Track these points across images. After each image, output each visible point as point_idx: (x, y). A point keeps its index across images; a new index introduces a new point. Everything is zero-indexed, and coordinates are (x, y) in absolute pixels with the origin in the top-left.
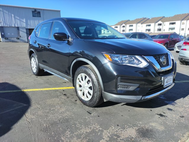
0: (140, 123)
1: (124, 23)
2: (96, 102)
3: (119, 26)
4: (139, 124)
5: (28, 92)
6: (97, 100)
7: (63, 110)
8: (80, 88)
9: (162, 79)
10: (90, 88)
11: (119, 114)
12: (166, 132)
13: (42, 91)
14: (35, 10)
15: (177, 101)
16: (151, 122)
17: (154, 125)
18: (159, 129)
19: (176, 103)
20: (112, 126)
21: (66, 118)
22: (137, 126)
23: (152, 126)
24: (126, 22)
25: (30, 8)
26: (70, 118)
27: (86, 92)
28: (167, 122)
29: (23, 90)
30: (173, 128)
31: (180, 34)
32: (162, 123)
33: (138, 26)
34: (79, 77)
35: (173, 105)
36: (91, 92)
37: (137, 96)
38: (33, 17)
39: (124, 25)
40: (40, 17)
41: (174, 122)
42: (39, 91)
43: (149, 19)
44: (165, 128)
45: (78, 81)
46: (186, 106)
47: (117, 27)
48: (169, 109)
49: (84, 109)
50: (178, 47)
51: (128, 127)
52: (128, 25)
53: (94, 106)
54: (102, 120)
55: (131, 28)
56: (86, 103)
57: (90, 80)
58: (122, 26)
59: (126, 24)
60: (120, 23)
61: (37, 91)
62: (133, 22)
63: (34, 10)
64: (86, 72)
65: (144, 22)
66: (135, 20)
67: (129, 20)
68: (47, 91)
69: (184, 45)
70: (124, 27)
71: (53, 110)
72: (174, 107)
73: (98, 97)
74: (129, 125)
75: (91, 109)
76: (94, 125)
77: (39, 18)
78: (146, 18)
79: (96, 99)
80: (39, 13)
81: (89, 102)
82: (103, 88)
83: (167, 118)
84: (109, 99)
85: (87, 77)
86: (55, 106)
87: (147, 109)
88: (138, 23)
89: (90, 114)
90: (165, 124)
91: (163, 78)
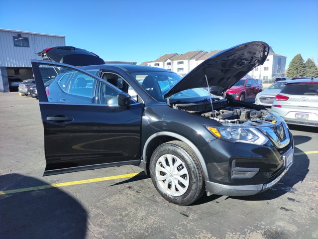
0: (263, 223)
1: (169, 59)
2: (195, 197)
3: (161, 63)
4: (263, 225)
5: (66, 187)
6: (197, 195)
7: (142, 214)
8: (163, 177)
9: (284, 159)
10: (184, 176)
11: (228, 213)
12: (301, 233)
13: (88, 184)
14: (19, 35)
15: (295, 186)
16: (276, 220)
17: (282, 225)
18: (291, 229)
19: (295, 190)
20: (229, 233)
21: (155, 227)
22: (260, 228)
23: (280, 226)
24: (173, 57)
25: (9, 32)
26: (161, 226)
27: (175, 183)
28: (296, 219)
29: (54, 185)
30: (308, 227)
31: (253, 76)
32: (291, 221)
33: (191, 63)
34: (162, 159)
35: (292, 192)
36: (186, 183)
37: (257, 185)
38: (15, 47)
39: (169, 61)
40: (29, 47)
41: (304, 217)
42: (83, 184)
43: (207, 52)
44: (298, 227)
45: (158, 166)
46: (309, 193)
47: (158, 65)
48: (290, 199)
49: (174, 210)
50: (260, 98)
51: (249, 231)
52: (175, 62)
53: (190, 203)
54: (210, 224)
55: (181, 66)
56: (176, 200)
57: (183, 164)
58: (166, 62)
59: (172, 60)
60: (164, 59)
61: (80, 185)
62: (184, 57)
63: (16, 35)
64: (174, 153)
65: (200, 57)
66: (186, 54)
67: (177, 54)
68: (97, 183)
69: (277, 99)
70: (169, 64)
71: (126, 215)
72: (295, 195)
73: (198, 189)
74: (250, 229)
75: (184, 208)
76: (201, 234)
77: (26, 48)
78: (202, 51)
79: (195, 193)
80: (26, 40)
81: (180, 198)
82: (208, 177)
83: (294, 213)
84: (218, 191)
85: (178, 159)
86: (125, 209)
87: (261, 201)
88: (191, 59)
89: (187, 216)
90: (294, 222)
91: (284, 157)
